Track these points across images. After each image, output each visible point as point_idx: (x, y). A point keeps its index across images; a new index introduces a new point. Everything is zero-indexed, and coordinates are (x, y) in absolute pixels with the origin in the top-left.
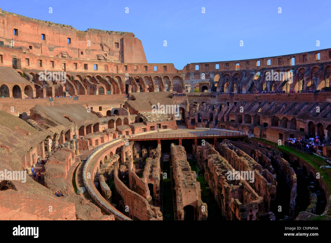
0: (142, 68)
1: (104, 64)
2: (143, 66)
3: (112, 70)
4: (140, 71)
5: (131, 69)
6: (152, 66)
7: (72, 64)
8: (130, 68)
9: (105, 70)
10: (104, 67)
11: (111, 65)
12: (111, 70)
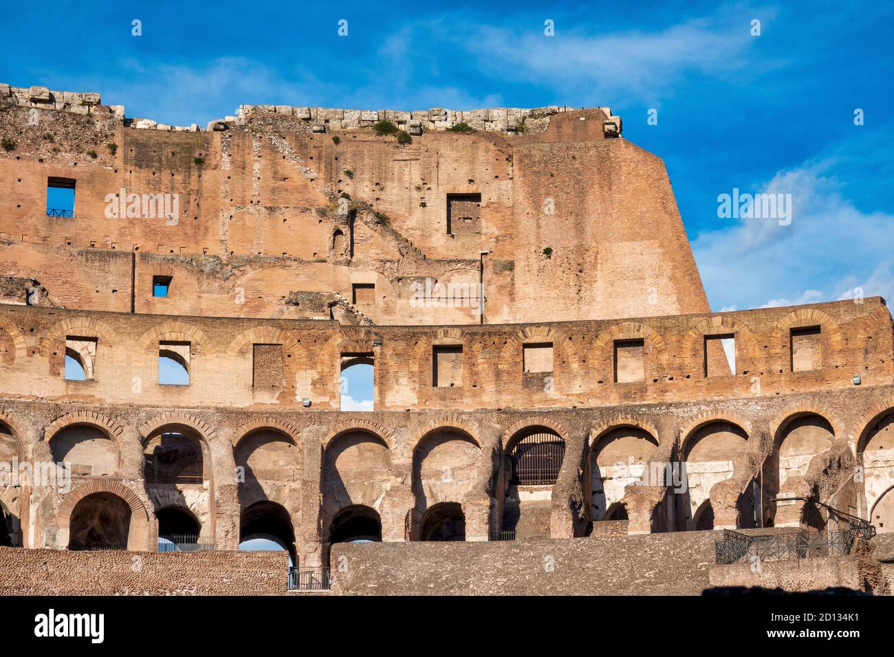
0: (596, 358)
1: (251, 336)
2: (599, 343)
3: (320, 383)
4: (578, 387)
5: (498, 374)
6: (682, 335)
8: (482, 364)
10: (248, 363)
11: (317, 348)
12: (314, 383)
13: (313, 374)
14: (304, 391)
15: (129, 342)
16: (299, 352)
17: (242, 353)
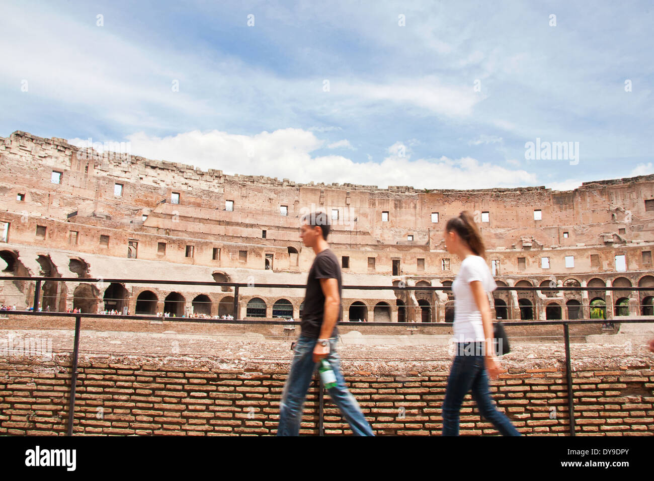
1: (590, 253)
3: (610, 264)
7: (513, 260)
9: (592, 266)
10: (589, 260)
11: (608, 255)
12: (608, 264)
13: (608, 262)
14: (605, 267)
15: (558, 257)
16: (603, 256)
17: (587, 258)
